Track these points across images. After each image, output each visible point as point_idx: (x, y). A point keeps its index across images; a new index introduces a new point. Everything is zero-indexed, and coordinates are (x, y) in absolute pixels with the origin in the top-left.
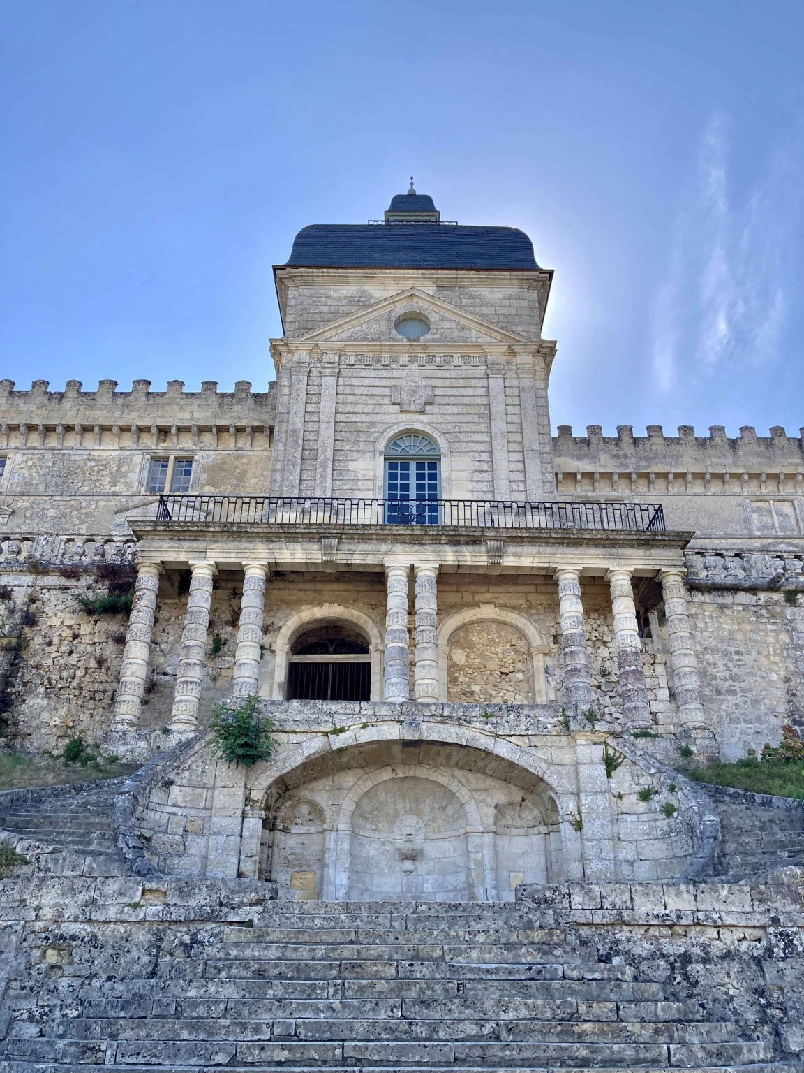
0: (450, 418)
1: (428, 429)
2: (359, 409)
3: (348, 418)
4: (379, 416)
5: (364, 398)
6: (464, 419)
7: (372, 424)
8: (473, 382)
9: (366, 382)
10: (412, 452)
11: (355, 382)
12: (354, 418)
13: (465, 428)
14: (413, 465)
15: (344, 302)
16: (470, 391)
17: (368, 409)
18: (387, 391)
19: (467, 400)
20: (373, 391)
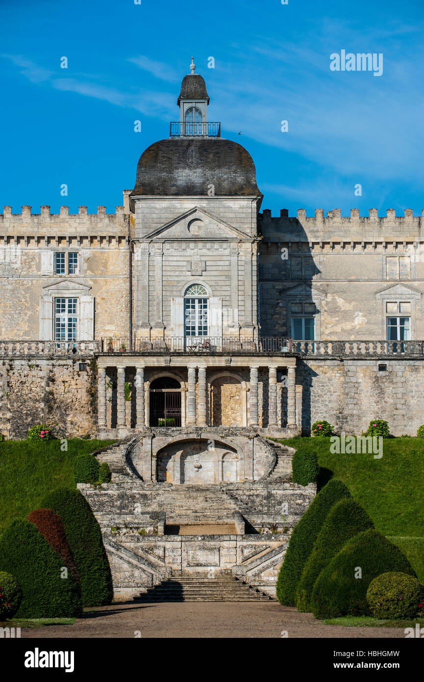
0: (213, 278)
1: (203, 284)
2: (172, 274)
3: (167, 279)
4: (182, 277)
5: (175, 267)
6: (219, 278)
7: (178, 282)
8: (224, 258)
9: (175, 258)
10: (196, 295)
11: (170, 258)
12: (170, 279)
13: (220, 283)
14: (197, 301)
15: (163, 211)
16: (222, 263)
17: (177, 273)
18: (185, 264)
19: (221, 268)
20: (178, 264)
